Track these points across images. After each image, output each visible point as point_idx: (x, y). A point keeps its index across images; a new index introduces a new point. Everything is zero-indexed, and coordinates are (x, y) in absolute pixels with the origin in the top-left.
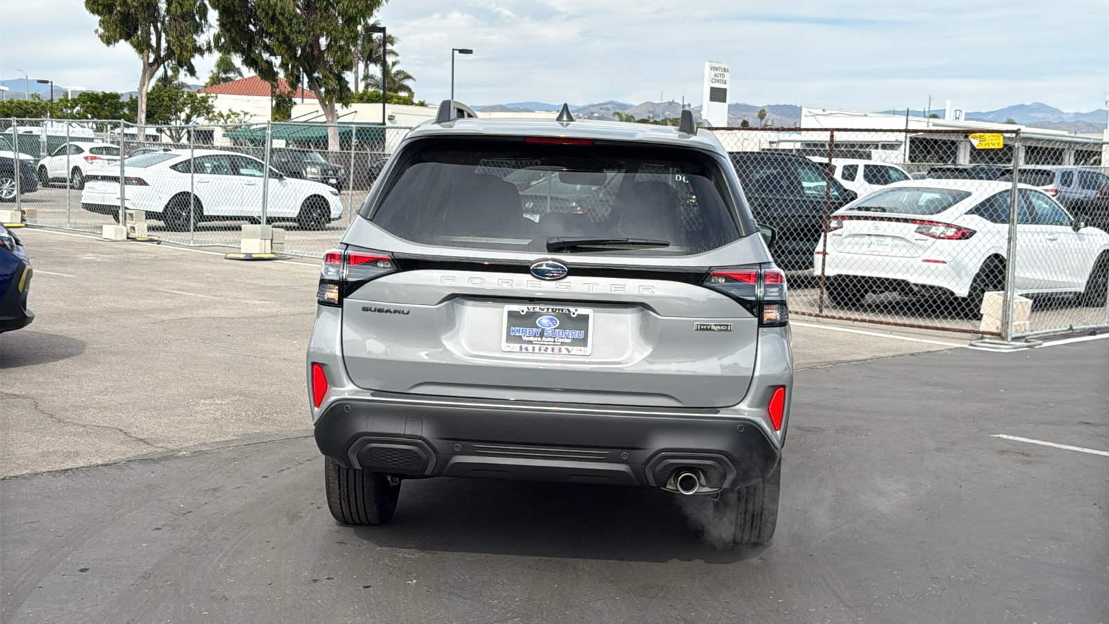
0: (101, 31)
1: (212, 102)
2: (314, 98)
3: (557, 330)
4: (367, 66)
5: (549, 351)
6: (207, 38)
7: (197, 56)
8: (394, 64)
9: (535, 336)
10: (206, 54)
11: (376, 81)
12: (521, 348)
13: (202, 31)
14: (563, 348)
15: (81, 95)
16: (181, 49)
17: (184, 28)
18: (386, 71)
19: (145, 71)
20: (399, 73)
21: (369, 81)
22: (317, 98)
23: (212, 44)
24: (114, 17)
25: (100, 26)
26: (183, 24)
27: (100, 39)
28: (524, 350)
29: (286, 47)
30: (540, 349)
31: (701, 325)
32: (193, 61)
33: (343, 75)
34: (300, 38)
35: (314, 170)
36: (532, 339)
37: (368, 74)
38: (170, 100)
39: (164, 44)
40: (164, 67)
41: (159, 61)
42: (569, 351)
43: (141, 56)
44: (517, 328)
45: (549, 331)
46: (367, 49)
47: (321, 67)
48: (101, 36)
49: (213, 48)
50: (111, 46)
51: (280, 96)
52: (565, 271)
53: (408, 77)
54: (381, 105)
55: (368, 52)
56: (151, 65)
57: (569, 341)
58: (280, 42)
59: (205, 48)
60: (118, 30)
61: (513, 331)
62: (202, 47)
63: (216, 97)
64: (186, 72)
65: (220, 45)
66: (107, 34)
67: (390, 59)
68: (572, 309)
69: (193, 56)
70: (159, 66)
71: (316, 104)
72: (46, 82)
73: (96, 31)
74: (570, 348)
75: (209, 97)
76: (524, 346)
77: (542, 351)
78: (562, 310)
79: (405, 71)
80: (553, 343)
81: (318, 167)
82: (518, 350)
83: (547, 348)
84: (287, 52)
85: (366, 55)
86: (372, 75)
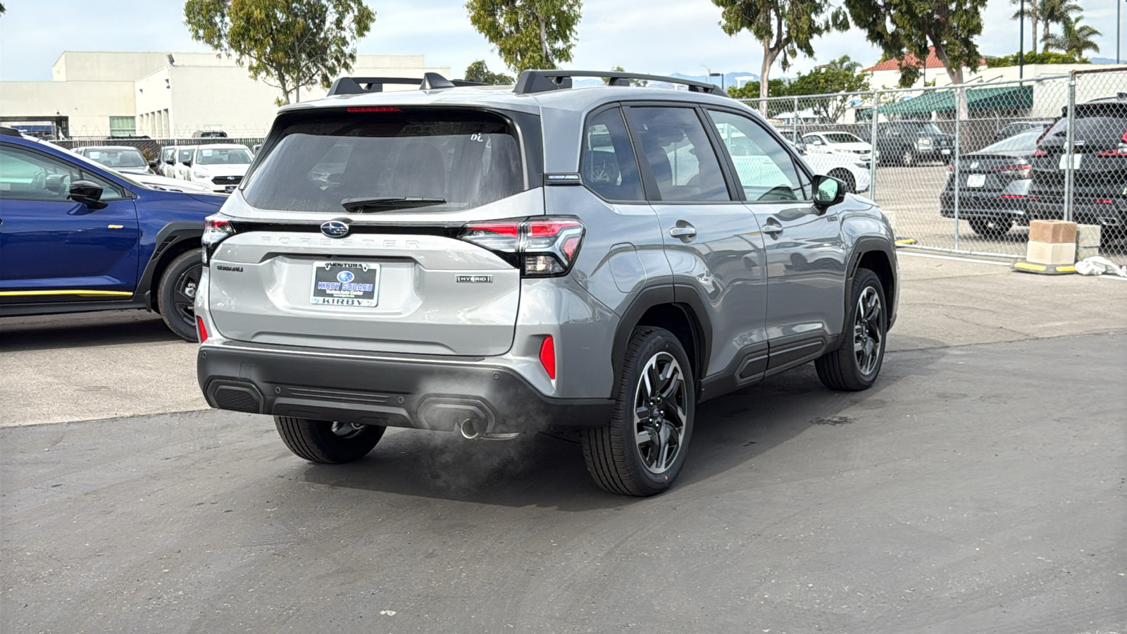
0: (724, 22)
1: (868, 79)
2: (940, 67)
3: (352, 284)
4: (1047, 25)
5: (345, 303)
6: (825, 18)
7: (816, 36)
8: (1077, 20)
9: (335, 290)
10: (825, 33)
11: (1057, 40)
12: (324, 301)
13: (822, 11)
14: (355, 300)
15: (747, 85)
16: (798, 32)
17: (801, 10)
18: (1068, 28)
19: (766, 56)
20: (1082, 29)
21: (1051, 41)
22: (945, 66)
23: (831, 23)
24: (736, 7)
25: (723, 17)
26: (799, 7)
27: (723, 30)
28: (326, 303)
29: (909, 17)
30: (338, 302)
31: (461, 277)
32: (811, 42)
33: (971, 40)
34: (922, 6)
35: (926, 142)
36: (333, 292)
37: (1048, 33)
38: (826, 82)
39: (784, 29)
40: (784, 51)
41: (780, 45)
42: (359, 303)
43: (762, 43)
44: (323, 283)
45: (346, 285)
46: (1047, 7)
47: (945, 34)
48: (724, 28)
49: (831, 26)
50: (733, 35)
51: (906, 68)
52: (345, 229)
53: (1094, 32)
54: (1018, 67)
55: (1049, 10)
56: (772, 50)
57: (361, 294)
58: (902, 13)
59: (823, 28)
60: (739, 19)
61: (320, 285)
62: (820, 27)
63: (872, 74)
64: (805, 53)
65: (839, 22)
66: (729, 24)
67: (1073, 15)
68: (364, 265)
69: (811, 37)
70: (779, 51)
71: (944, 74)
72: (718, 75)
73: (720, 23)
74: (360, 300)
75: (864, 75)
76: (327, 299)
77: (340, 303)
78: (356, 265)
79: (1090, 26)
80: (348, 296)
81: (930, 138)
82: (321, 302)
83: (343, 300)
84: (909, 22)
85: (1047, 14)
86: (1052, 34)
